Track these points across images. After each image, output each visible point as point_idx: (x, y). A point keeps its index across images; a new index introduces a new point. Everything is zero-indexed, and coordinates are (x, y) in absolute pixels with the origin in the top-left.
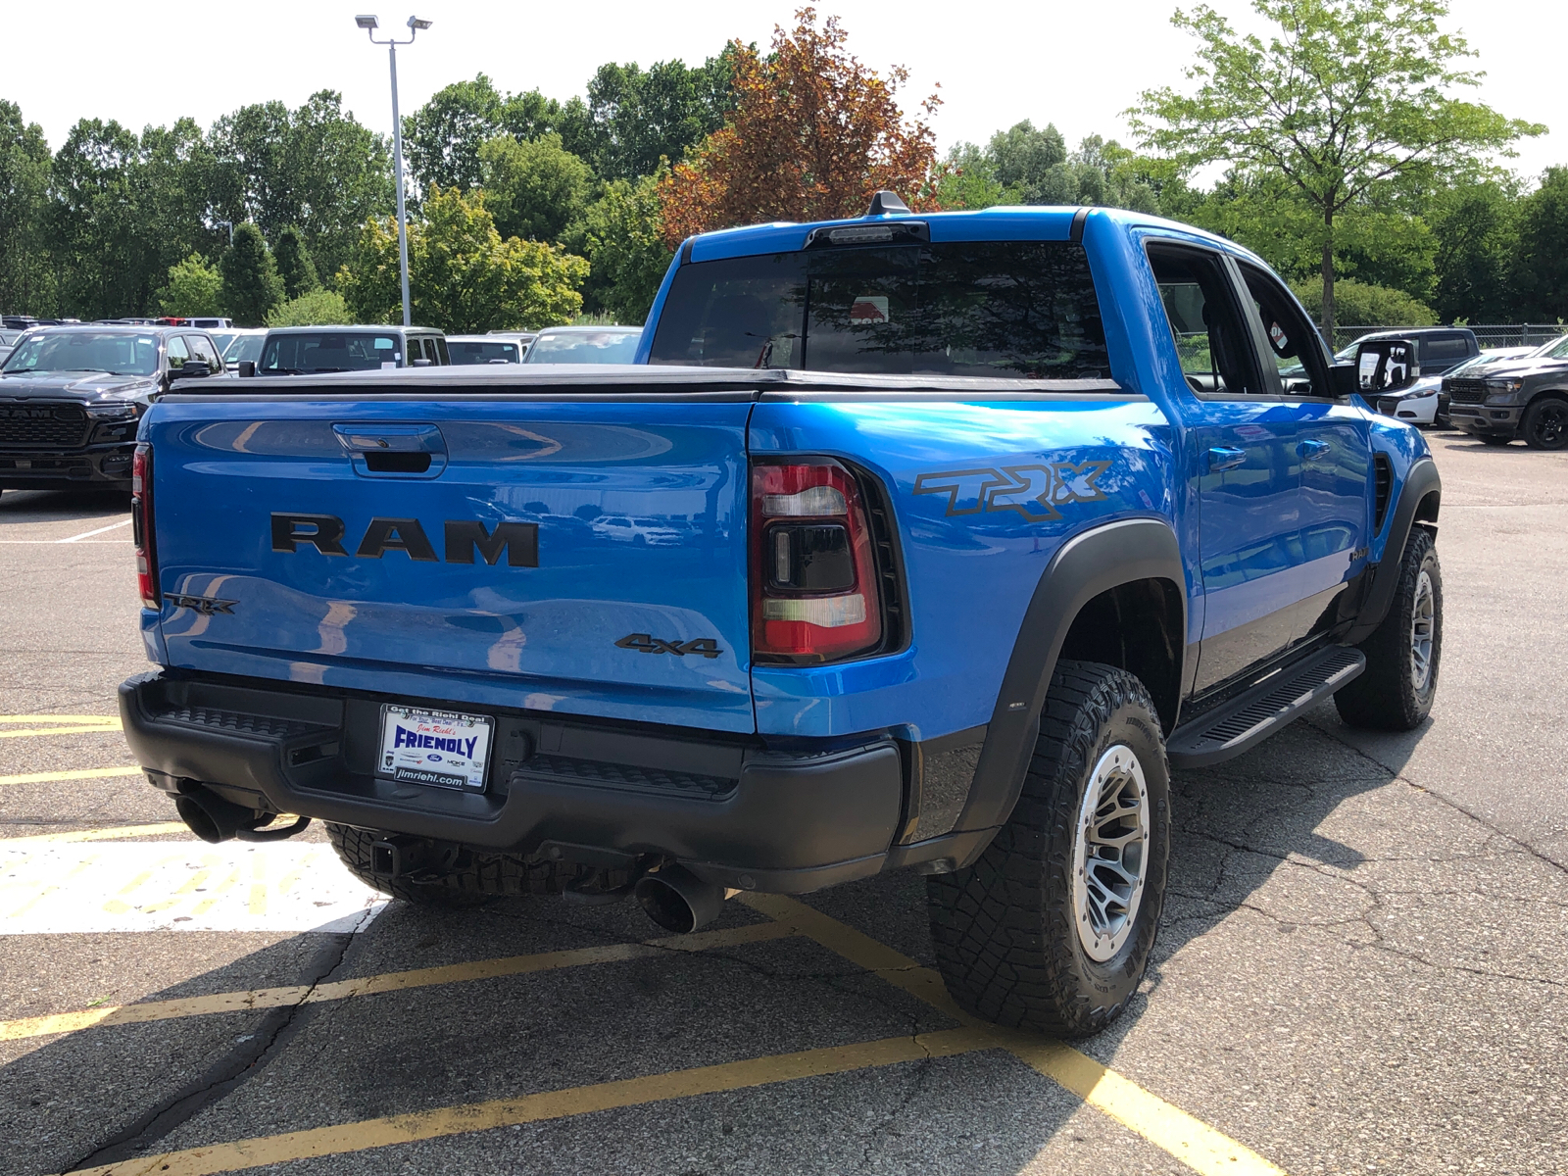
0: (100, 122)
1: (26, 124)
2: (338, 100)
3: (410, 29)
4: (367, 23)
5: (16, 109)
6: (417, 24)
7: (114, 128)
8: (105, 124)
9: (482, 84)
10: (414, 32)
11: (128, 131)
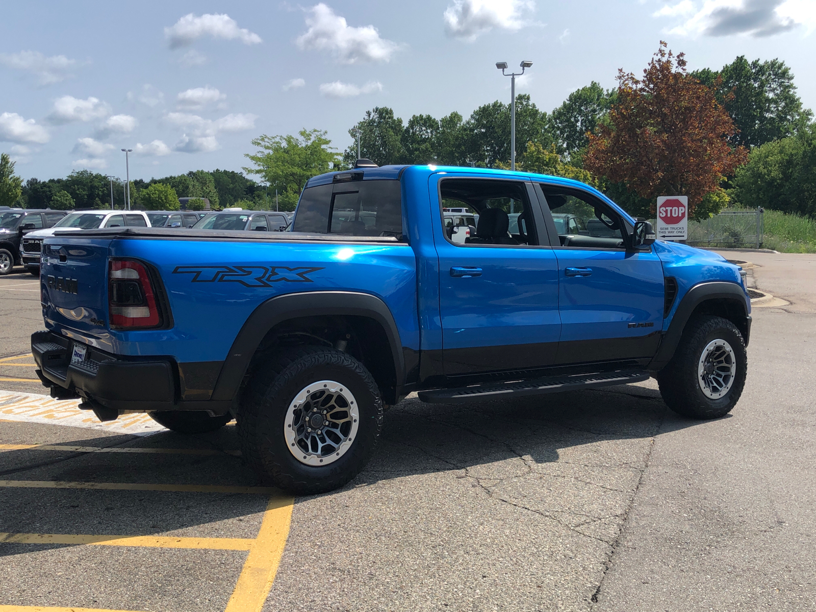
0: (423, 116)
1: (395, 118)
2: (528, 98)
3: (522, 68)
4: (502, 66)
5: (391, 111)
6: (525, 65)
7: (429, 118)
8: (424, 116)
9: (594, 86)
10: (523, 69)
11: (435, 119)
